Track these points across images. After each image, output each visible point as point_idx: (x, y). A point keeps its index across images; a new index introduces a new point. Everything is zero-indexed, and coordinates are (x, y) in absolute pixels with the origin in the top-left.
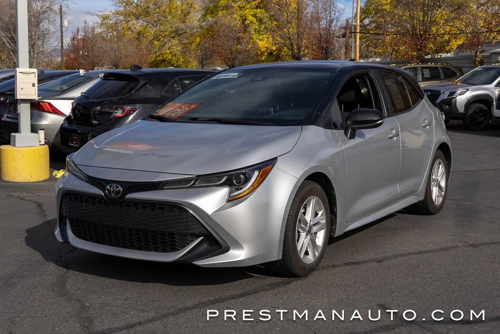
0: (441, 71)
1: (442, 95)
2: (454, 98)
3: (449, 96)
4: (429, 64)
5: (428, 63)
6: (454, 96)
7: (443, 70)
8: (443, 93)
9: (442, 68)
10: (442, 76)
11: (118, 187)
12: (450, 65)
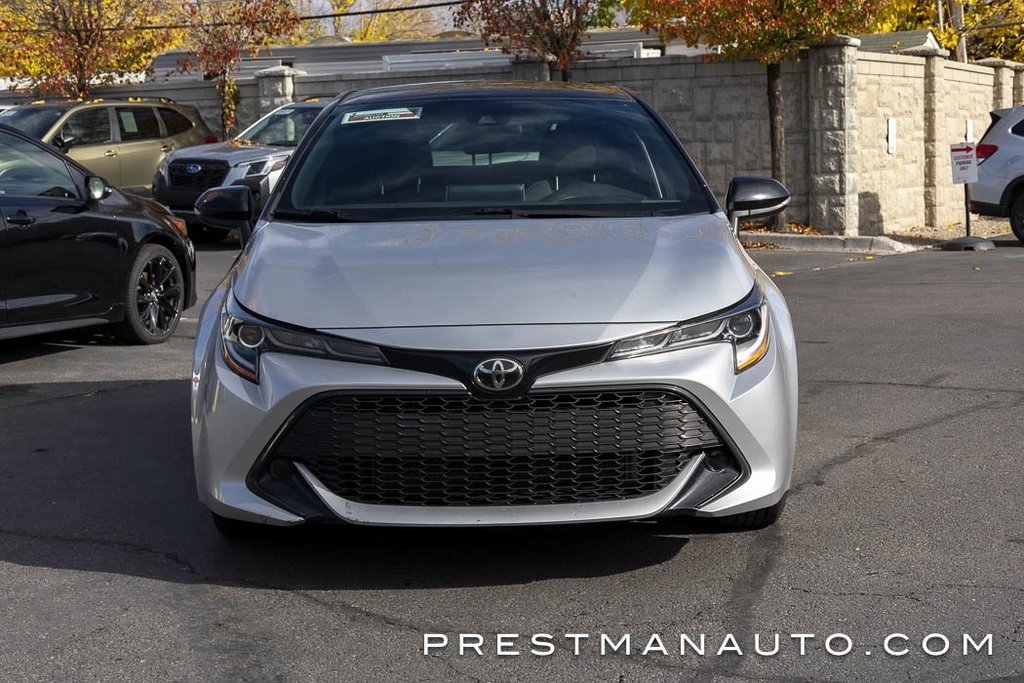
0: (158, 116)
1: (232, 170)
2: (263, 177)
3: (249, 173)
4: (131, 99)
5: (128, 98)
6: (262, 173)
7: (162, 116)
8: (236, 166)
9: (158, 108)
10: (162, 129)
11: (512, 366)
12: (174, 102)
